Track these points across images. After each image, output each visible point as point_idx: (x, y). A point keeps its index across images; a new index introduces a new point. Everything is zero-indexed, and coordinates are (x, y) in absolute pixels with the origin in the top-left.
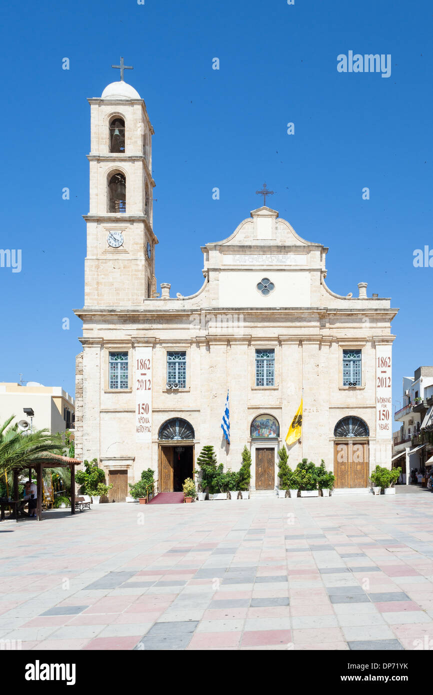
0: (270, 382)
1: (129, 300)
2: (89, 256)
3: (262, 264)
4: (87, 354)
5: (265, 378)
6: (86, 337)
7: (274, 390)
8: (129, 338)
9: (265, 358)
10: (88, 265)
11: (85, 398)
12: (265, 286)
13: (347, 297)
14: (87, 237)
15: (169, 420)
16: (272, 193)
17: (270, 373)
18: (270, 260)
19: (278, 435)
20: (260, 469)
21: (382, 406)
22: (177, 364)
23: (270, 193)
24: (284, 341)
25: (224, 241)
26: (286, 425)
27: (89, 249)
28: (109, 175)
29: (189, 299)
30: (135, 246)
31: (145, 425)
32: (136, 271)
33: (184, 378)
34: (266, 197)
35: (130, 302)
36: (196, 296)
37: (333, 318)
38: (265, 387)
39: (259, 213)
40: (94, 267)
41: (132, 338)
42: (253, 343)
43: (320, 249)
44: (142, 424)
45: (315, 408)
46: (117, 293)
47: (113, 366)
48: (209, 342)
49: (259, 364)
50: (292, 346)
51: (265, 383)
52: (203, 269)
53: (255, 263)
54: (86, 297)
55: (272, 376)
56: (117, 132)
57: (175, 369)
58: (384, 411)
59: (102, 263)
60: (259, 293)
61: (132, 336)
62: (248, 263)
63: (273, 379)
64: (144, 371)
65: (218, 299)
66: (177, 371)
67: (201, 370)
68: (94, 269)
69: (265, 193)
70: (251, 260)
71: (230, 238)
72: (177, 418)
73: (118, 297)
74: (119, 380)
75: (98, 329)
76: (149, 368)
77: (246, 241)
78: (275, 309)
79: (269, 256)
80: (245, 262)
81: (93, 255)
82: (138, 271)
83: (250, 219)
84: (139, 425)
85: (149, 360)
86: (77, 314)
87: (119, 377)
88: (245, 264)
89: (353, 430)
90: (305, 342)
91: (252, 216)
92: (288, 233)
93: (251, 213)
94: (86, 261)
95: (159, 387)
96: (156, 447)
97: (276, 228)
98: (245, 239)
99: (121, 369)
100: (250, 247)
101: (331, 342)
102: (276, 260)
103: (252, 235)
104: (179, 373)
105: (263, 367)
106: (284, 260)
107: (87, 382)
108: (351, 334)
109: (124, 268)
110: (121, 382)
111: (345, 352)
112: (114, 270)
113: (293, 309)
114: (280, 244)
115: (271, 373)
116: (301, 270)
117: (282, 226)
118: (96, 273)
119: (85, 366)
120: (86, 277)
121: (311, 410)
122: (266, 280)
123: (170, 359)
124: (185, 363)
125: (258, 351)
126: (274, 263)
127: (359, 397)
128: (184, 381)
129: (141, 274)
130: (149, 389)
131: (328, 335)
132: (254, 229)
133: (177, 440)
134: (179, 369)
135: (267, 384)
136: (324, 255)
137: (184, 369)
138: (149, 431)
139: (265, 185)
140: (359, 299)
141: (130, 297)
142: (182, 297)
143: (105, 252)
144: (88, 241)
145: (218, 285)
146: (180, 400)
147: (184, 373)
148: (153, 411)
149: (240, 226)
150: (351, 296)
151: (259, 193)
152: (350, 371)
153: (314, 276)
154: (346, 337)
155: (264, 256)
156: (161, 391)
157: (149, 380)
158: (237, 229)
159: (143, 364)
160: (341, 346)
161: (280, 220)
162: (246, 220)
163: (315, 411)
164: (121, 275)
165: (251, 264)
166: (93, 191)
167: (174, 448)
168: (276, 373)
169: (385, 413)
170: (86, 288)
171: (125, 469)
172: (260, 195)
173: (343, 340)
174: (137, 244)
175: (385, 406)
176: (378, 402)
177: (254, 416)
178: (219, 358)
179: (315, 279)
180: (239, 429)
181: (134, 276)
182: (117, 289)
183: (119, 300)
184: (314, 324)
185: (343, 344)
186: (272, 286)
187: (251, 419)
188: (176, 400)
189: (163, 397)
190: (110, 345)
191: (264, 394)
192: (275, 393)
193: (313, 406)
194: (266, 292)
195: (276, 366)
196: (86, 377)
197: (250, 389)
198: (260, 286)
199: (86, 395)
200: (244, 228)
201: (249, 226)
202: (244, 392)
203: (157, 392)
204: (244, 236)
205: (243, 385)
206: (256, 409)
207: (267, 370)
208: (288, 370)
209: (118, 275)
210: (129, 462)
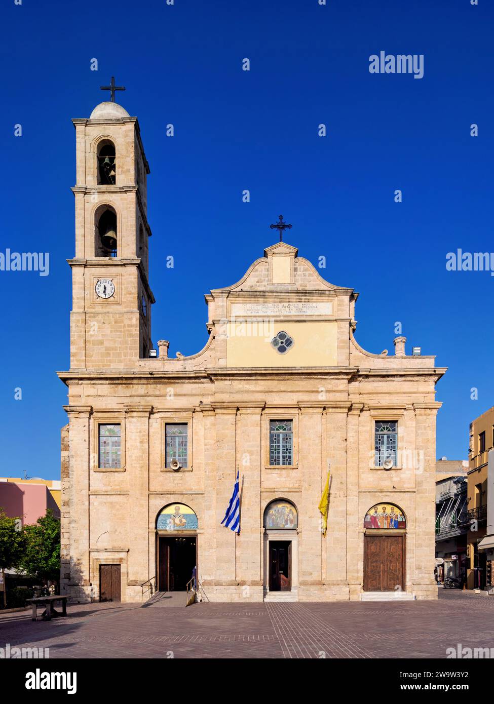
0: (288, 460)
1: (121, 362)
2: (75, 309)
3: (277, 314)
4: (73, 426)
5: (281, 455)
6: (72, 405)
7: (293, 469)
8: (121, 406)
9: (281, 431)
10: (75, 319)
11: (72, 478)
12: (283, 343)
13: (382, 355)
14: (73, 286)
16: (290, 226)
17: (287, 450)
18: (288, 309)
23: (287, 226)
24: (305, 408)
25: (233, 287)
26: (306, 513)
27: (75, 301)
28: (96, 211)
29: (191, 359)
30: (128, 295)
32: (128, 326)
33: (186, 455)
34: (283, 231)
35: (123, 364)
36: (200, 355)
37: (364, 380)
38: (281, 466)
39: (274, 250)
40: (81, 322)
41: (124, 406)
42: (267, 411)
43: (349, 294)
45: (342, 493)
46: (108, 353)
47: (104, 441)
48: (214, 410)
49: (273, 439)
50: (315, 415)
51: (281, 461)
52: (208, 322)
53: (269, 313)
54: (71, 358)
55: (290, 453)
56: (107, 160)
59: (90, 317)
60: (275, 351)
61: (125, 404)
62: (261, 313)
63: (290, 457)
65: (225, 357)
66: (177, 447)
67: (205, 445)
68: (80, 324)
69: (281, 227)
70: (264, 310)
71: (240, 282)
73: (108, 358)
74: (110, 457)
75: (86, 396)
77: (258, 286)
79: (286, 304)
80: (258, 312)
81: (79, 308)
82: (131, 326)
83: (263, 259)
86: (61, 378)
87: (110, 454)
88: (258, 314)
90: (330, 410)
91: (265, 255)
92: (310, 275)
93: (265, 252)
94: (71, 315)
95: (156, 466)
96: (153, 538)
97: (296, 270)
98: (258, 284)
99: (113, 444)
100: (263, 293)
101: (362, 410)
102: (294, 309)
103: (267, 279)
105: (278, 441)
106: (305, 309)
107: (74, 460)
108: (385, 401)
109: (115, 323)
110: (113, 460)
111: (376, 422)
112: (104, 325)
114: (300, 289)
115: (289, 450)
116: (326, 321)
117: (302, 267)
118: (83, 329)
119: (72, 441)
120: (72, 334)
121: (338, 495)
122: (282, 335)
124: (186, 437)
125: (273, 423)
126: (293, 313)
128: (186, 459)
129: (136, 330)
131: (358, 402)
132: (268, 271)
135: (284, 464)
136: (353, 303)
137: (186, 445)
139: (281, 218)
140: (395, 358)
141: (123, 357)
142: (182, 357)
143: (93, 305)
144: (74, 291)
145: (225, 341)
146: (180, 482)
147: (186, 450)
149: (251, 268)
150: (387, 353)
151: (275, 226)
152: (383, 448)
153: (341, 328)
154: (379, 405)
155: (281, 305)
156: (159, 470)
158: (248, 272)
160: (373, 415)
161: (300, 259)
162: (259, 260)
163: (343, 496)
164: (111, 332)
165: (265, 314)
166: (79, 232)
168: (294, 450)
170: (71, 347)
171: (118, 563)
172: (276, 229)
173: (376, 408)
174: (130, 294)
177: (268, 501)
178: (227, 431)
179: (342, 332)
180: (250, 517)
181: (127, 333)
182: (107, 349)
183: (110, 361)
184: (341, 387)
185: (376, 413)
186: (289, 342)
187: (264, 505)
188: (176, 482)
189: (161, 478)
190: (99, 415)
191: (280, 476)
192: (293, 473)
193: (340, 489)
194: (282, 350)
195: (295, 440)
196: (73, 453)
197: (263, 468)
198: (275, 342)
199: (73, 474)
200: (257, 271)
201: (263, 268)
202: (257, 473)
203: (154, 471)
204: (256, 279)
205: (255, 464)
206: (271, 491)
207: (284, 446)
208: (309, 445)
209: (108, 331)
210: (123, 555)
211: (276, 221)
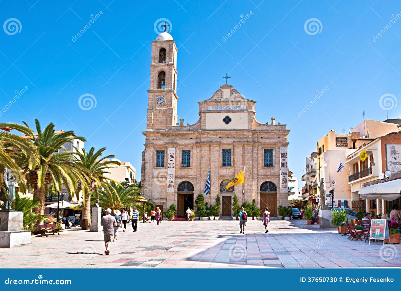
0: (230, 165)
1: (166, 127)
2: (149, 108)
3: (225, 109)
4: (147, 151)
5: (227, 162)
6: (147, 144)
7: (231, 168)
9: (227, 153)
10: (149, 112)
12: (227, 120)
15: (182, 182)
16: (230, 77)
18: (229, 108)
19: (233, 190)
20: (224, 206)
21: (283, 176)
22: (186, 156)
24: (236, 145)
28: (158, 72)
29: (192, 126)
30: (169, 102)
31: (172, 184)
32: (169, 114)
33: (190, 162)
34: (228, 79)
37: (259, 134)
38: (227, 167)
39: (224, 87)
40: (151, 113)
42: (221, 146)
43: (252, 102)
44: (170, 184)
45: (250, 177)
46: (161, 124)
47: (158, 157)
49: (224, 156)
50: (240, 147)
51: (227, 165)
53: (222, 109)
55: (231, 161)
56: (162, 54)
57: (185, 158)
58: (284, 179)
60: (224, 123)
61: (167, 143)
62: (219, 109)
63: (231, 163)
64: (171, 159)
65: (205, 126)
66: (186, 159)
67: (197, 159)
72: (186, 181)
74: (160, 163)
75: (152, 140)
76: (174, 158)
78: (231, 130)
81: (151, 107)
84: (168, 184)
85: (174, 154)
87: (160, 162)
89: (269, 188)
95: (178, 167)
96: (176, 195)
97: (232, 93)
98: (218, 99)
99: (161, 158)
100: (220, 102)
101: (258, 145)
103: (221, 97)
104: (187, 160)
105: (226, 157)
107: (146, 164)
108: (267, 141)
109: (164, 112)
110: (161, 164)
111: (265, 150)
112: (160, 113)
113: (240, 130)
115: (230, 160)
116: (244, 112)
118: (152, 115)
119: (146, 157)
122: (227, 117)
123: (183, 153)
124: (190, 156)
125: (224, 150)
127: (272, 172)
128: (190, 164)
129: (171, 115)
130: (174, 167)
131: (257, 142)
132: (222, 94)
133: (186, 192)
134: (187, 158)
137: (190, 158)
138: (173, 187)
139: (227, 74)
143: (156, 106)
145: (205, 120)
146: (187, 173)
147: (190, 160)
148: (175, 178)
152: (267, 159)
155: (227, 106)
157: (174, 163)
159: (171, 156)
160: (263, 147)
163: (251, 179)
166: (151, 79)
167: (184, 195)
168: (232, 160)
169: (284, 180)
171: (162, 204)
173: (264, 144)
175: (285, 177)
176: (281, 174)
177: (222, 180)
178: (205, 153)
179: (250, 116)
180: (214, 187)
181: (168, 116)
182: (160, 122)
183: (161, 127)
184: (250, 137)
185: (264, 146)
186: (230, 120)
187: (220, 182)
188: (186, 173)
189: (180, 171)
190: (157, 147)
191: (226, 170)
192: (232, 170)
193: (250, 176)
194: (227, 123)
195: (232, 157)
196: (146, 162)
197: (220, 167)
198: (224, 120)
199: (146, 170)
200: (217, 94)
201: (220, 93)
202: (217, 169)
203: (177, 169)
204: (217, 97)
205: (216, 166)
206: (222, 177)
207: (228, 159)
208: (238, 159)
209: (161, 116)
210: (164, 201)
211: (225, 76)
